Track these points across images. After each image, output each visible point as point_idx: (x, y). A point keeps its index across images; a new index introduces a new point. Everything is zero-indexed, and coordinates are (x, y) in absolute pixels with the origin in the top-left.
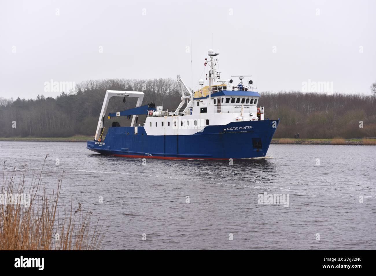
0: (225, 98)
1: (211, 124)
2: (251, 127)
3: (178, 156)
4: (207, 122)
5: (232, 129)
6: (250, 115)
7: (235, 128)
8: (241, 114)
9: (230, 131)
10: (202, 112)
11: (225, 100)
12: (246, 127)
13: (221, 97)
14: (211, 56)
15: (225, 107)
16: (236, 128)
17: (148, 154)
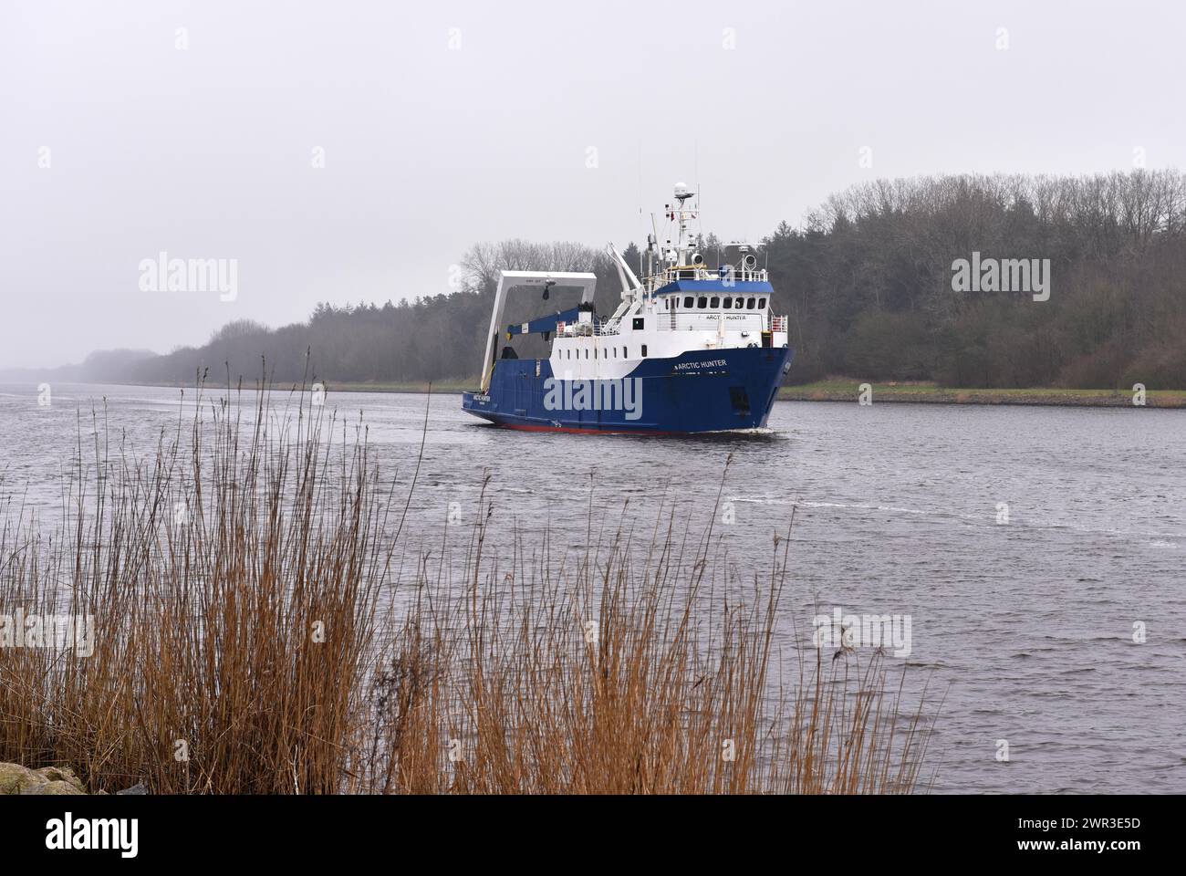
0: (682, 297)
1: (650, 355)
2: (724, 362)
3: (600, 427)
4: (644, 348)
5: (688, 365)
6: (743, 336)
7: (692, 365)
8: (719, 333)
9: (686, 370)
10: (635, 327)
11: (682, 302)
12: (715, 363)
13: (677, 295)
14: (682, 198)
15: (687, 317)
16: (695, 365)
17: (556, 423)
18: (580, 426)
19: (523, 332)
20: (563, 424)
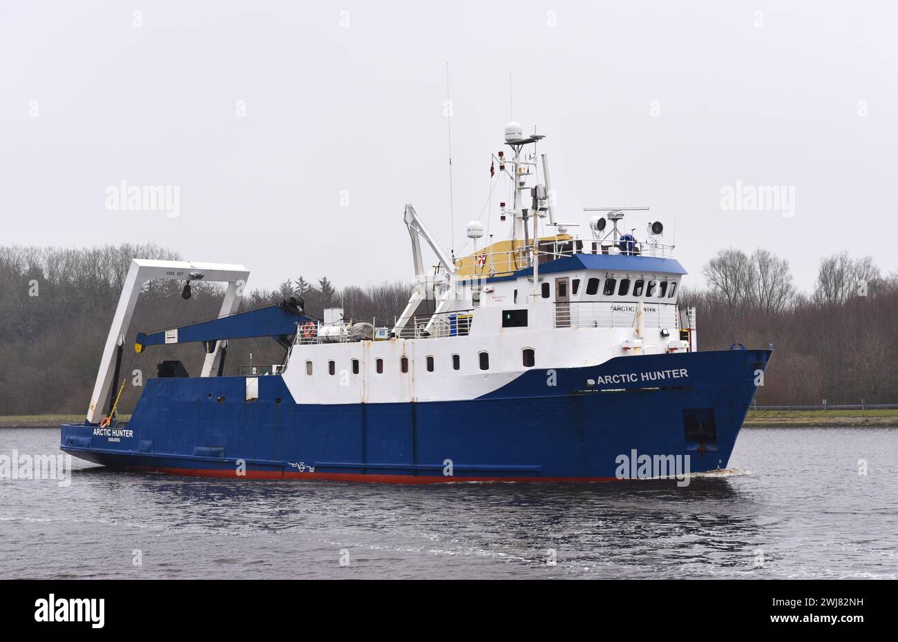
0: (584, 278)
2: (684, 372)
3: (416, 472)
4: (529, 356)
5: (616, 379)
6: (663, 335)
7: (626, 378)
8: (637, 331)
9: (609, 386)
10: (506, 323)
11: (583, 286)
12: (666, 374)
13: (572, 276)
14: (515, 143)
15: (583, 307)
17: (301, 467)
18: (365, 470)
19: (167, 341)
20: (317, 468)
